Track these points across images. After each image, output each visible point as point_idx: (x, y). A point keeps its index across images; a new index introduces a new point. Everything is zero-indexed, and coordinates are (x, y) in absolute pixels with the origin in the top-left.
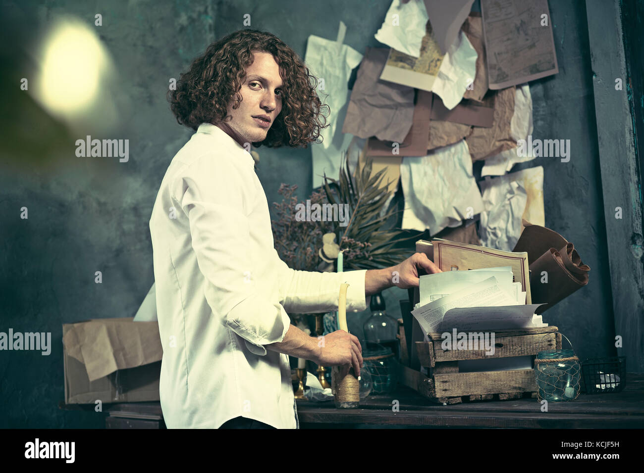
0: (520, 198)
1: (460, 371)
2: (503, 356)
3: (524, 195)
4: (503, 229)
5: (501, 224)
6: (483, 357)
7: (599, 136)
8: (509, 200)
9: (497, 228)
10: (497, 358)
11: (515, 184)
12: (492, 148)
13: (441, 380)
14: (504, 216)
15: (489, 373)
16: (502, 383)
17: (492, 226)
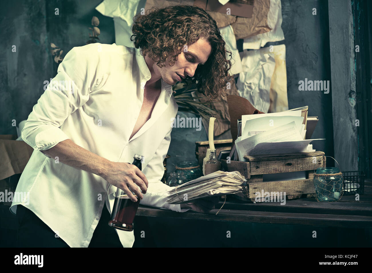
0: (270, 64)
1: (264, 181)
2: (291, 171)
3: (274, 63)
4: (257, 85)
5: (254, 81)
6: (279, 172)
7: (330, 27)
8: (262, 65)
9: (252, 83)
10: (287, 172)
11: (267, 56)
12: (252, 31)
13: (253, 187)
14: (258, 76)
15: (282, 182)
16: (290, 189)
17: (248, 82)
